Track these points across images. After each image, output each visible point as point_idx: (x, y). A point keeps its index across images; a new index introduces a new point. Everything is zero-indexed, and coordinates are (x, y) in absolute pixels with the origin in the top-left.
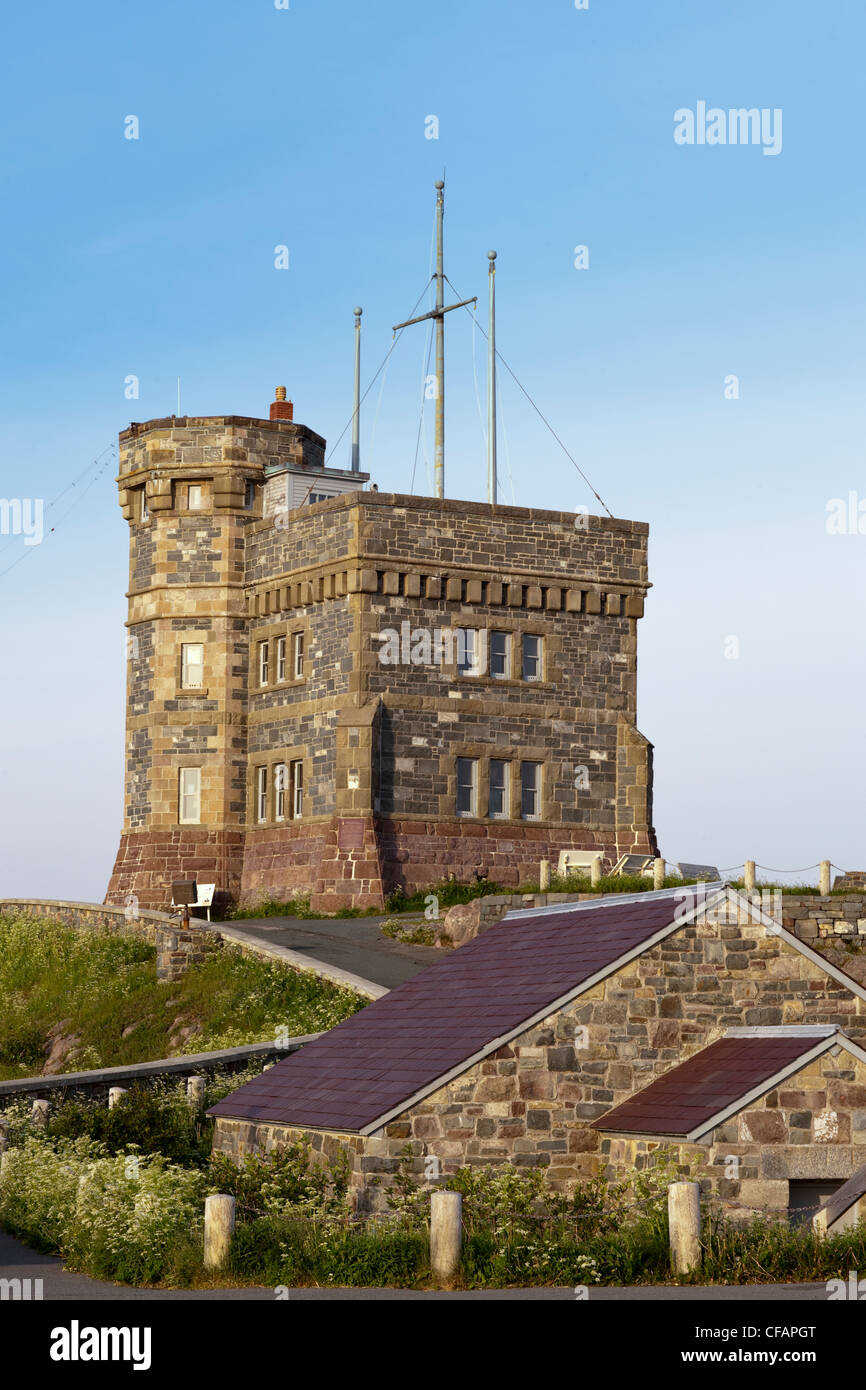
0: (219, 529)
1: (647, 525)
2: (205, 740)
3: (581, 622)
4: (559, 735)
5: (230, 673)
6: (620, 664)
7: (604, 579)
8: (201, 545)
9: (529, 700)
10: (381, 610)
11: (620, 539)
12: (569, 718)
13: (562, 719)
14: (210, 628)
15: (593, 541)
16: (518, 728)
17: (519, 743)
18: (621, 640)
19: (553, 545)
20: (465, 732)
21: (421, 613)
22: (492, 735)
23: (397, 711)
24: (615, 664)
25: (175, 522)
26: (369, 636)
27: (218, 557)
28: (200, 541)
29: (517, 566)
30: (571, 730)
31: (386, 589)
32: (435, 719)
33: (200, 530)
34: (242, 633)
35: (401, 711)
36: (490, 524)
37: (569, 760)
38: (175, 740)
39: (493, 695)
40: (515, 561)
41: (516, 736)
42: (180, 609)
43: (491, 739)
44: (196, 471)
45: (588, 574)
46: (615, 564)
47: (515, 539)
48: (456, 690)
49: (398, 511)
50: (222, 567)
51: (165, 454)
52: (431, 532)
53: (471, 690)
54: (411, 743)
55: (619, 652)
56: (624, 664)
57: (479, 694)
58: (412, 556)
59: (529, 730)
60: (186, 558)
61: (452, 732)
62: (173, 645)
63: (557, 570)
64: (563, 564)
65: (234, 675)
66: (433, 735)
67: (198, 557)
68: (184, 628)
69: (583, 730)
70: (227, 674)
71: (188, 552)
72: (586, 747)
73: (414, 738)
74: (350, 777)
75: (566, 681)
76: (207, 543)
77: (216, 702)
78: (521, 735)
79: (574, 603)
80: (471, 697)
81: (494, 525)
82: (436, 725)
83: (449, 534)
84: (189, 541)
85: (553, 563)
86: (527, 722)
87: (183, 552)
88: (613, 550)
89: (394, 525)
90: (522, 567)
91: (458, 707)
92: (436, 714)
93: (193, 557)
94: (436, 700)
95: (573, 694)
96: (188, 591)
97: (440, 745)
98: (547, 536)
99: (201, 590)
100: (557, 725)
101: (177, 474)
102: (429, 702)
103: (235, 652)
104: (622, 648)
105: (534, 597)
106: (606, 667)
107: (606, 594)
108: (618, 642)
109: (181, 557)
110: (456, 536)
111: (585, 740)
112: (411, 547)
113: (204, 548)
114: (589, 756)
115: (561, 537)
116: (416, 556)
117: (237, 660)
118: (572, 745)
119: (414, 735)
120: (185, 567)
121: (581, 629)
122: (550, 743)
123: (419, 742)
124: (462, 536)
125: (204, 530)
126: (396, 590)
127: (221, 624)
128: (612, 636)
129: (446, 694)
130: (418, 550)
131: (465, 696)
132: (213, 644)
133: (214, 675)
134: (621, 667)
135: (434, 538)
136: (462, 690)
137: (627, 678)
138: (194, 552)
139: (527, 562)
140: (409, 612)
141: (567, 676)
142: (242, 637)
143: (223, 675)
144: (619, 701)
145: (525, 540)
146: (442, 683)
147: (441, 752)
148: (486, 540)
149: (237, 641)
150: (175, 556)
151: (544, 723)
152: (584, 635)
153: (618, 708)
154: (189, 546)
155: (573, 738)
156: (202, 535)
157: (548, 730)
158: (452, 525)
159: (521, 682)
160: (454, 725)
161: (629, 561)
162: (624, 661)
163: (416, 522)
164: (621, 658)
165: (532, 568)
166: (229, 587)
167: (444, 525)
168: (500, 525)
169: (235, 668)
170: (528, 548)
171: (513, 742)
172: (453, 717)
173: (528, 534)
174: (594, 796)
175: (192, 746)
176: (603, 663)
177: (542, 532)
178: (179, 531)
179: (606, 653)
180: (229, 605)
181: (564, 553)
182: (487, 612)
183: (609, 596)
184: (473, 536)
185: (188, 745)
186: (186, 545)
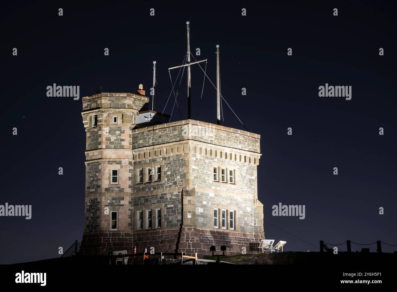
0: (124, 131)
2: (120, 201)
4: (239, 202)
6: (253, 179)
8: (118, 136)
10: (195, 159)
14: (121, 164)
16: (229, 199)
17: (230, 204)
18: (253, 172)
20: (216, 200)
25: (108, 127)
26: (191, 167)
28: (117, 135)
30: (242, 200)
32: (208, 195)
33: (117, 131)
35: (200, 193)
37: (242, 210)
38: (109, 202)
39: (223, 188)
41: (228, 202)
42: (110, 157)
43: (222, 202)
46: (252, 147)
47: (228, 137)
48: (213, 186)
50: (125, 143)
53: (217, 186)
54: (202, 203)
55: (253, 176)
57: (219, 188)
60: (112, 140)
61: (213, 200)
65: (129, 180)
66: (208, 200)
67: (117, 140)
68: (112, 164)
69: (245, 201)
71: (113, 138)
72: (246, 206)
73: (203, 201)
75: (240, 184)
76: (120, 135)
79: (243, 159)
82: (209, 197)
84: (113, 134)
86: (231, 197)
87: (111, 138)
91: (214, 191)
92: (209, 193)
93: (115, 140)
95: (242, 189)
96: (113, 151)
99: (118, 149)
100: (238, 199)
103: (130, 172)
104: (253, 174)
109: (110, 140)
111: (245, 204)
115: (239, 138)
117: (130, 175)
118: (242, 205)
120: (112, 143)
121: (243, 168)
122: (237, 204)
123: (204, 203)
125: (119, 131)
126: (199, 152)
128: (251, 170)
129: (211, 187)
131: (216, 188)
132: (122, 169)
133: (122, 180)
136: (215, 186)
138: (115, 138)
139: (231, 145)
140: (201, 160)
142: (131, 167)
143: (126, 180)
146: (210, 183)
147: (210, 205)
148: (221, 137)
149: (130, 169)
150: (108, 139)
151: (235, 198)
152: (245, 170)
153: (253, 194)
154: (114, 136)
155: (242, 203)
156: (118, 133)
159: (229, 184)
160: (213, 197)
168: (224, 133)
169: (129, 178)
171: (228, 204)
172: (213, 195)
173: (231, 136)
175: (115, 204)
177: (235, 136)
178: (110, 131)
179: (250, 176)
181: (240, 143)
182: (220, 161)
183: (251, 157)
184: (218, 136)
185: (113, 203)
186: (112, 136)
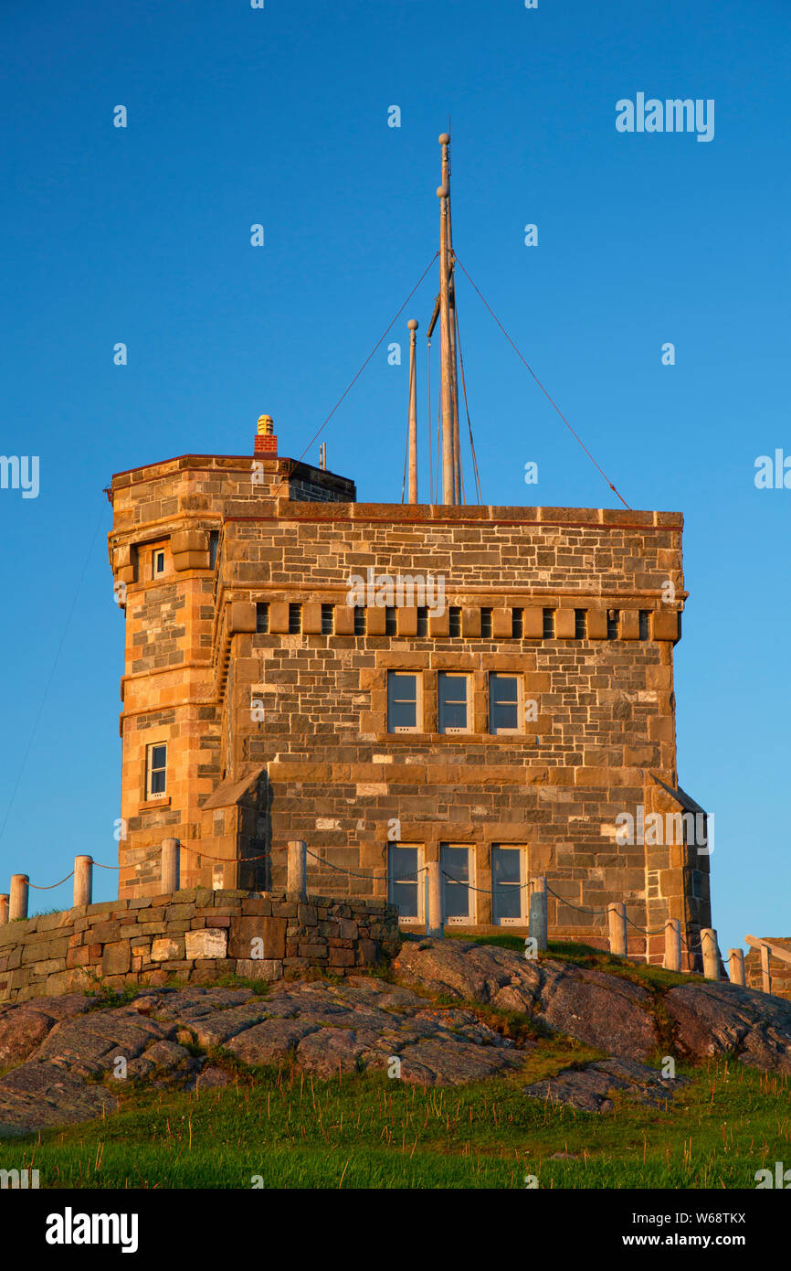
0: (183, 597)
1: (681, 514)
3: (580, 652)
4: (549, 804)
5: (195, 775)
6: (646, 704)
7: (610, 590)
8: (165, 621)
9: (499, 760)
10: (268, 654)
11: (637, 536)
12: (563, 779)
13: (552, 783)
14: (172, 721)
15: (594, 542)
16: (484, 800)
17: (487, 819)
18: (647, 672)
19: (530, 551)
20: (400, 807)
21: (329, 655)
22: (443, 809)
23: (292, 785)
24: (638, 704)
25: (141, 597)
26: (249, 689)
27: (179, 633)
28: (164, 616)
29: (472, 583)
30: (566, 798)
31: (271, 624)
32: (352, 793)
33: (163, 603)
34: (212, 723)
35: (299, 785)
36: (427, 531)
37: (567, 840)
38: (138, 867)
39: (443, 756)
40: (466, 577)
41: (480, 810)
42: (145, 702)
43: (441, 816)
44: (153, 530)
45: (583, 585)
46: (628, 570)
47: (467, 547)
48: (384, 752)
49: (283, 526)
50: (185, 644)
51: (125, 516)
52: (335, 548)
53: (407, 751)
54: (314, 826)
55: (644, 688)
56: (652, 704)
57: (420, 757)
58: (308, 580)
59: (501, 801)
60: (151, 640)
61: (378, 810)
62: (137, 749)
63: (533, 584)
64: (544, 575)
65: (199, 776)
66: (348, 814)
67: (163, 635)
68: (148, 726)
69: (587, 797)
70: (190, 776)
71: (153, 632)
72: (594, 820)
73: (319, 820)
74: (216, 877)
75: (558, 731)
76: (171, 617)
77: (178, 813)
78: (489, 809)
79: (563, 625)
80: (408, 761)
81: (434, 531)
82: (352, 801)
83: (364, 547)
84: (154, 617)
85: (529, 576)
86: (498, 790)
87: (149, 632)
88: (625, 552)
89: (279, 542)
90: (478, 583)
91: (386, 774)
92: (355, 786)
93: (159, 637)
94: (353, 769)
95: (571, 748)
96: (153, 679)
97: (360, 827)
98: (515, 540)
99: (166, 675)
100: (546, 792)
101: (136, 538)
102: (340, 772)
103: (203, 747)
104: (649, 682)
105: (501, 621)
106: (624, 711)
107: (617, 612)
108: (642, 674)
109: (146, 638)
110: (374, 549)
111: (588, 810)
112: (306, 569)
113: (168, 624)
114: (599, 833)
115: (539, 540)
116: (314, 580)
117: (205, 757)
118: (571, 819)
119: (318, 815)
120: (149, 650)
121: (581, 661)
122: (533, 816)
123: (326, 824)
124: (383, 549)
125: (169, 602)
126: (286, 625)
127: (184, 715)
128: (631, 667)
129: (369, 759)
130: (315, 572)
131: (399, 760)
132: (176, 740)
133: (177, 780)
134: (649, 709)
135: (341, 555)
136: (393, 752)
137: (658, 724)
138: (159, 631)
139: (485, 575)
140: (311, 654)
141: (560, 726)
142: (212, 727)
143: (186, 778)
144: (647, 754)
145: (484, 547)
146: (362, 744)
147: (361, 836)
148: (421, 551)
149: (205, 734)
150: (141, 639)
151: (525, 790)
152: (585, 670)
153: (644, 764)
154: (154, 623)
155: (572, 809)
156: (166, 608)
157: (532, 799)
158: (369, 536)
159: (485, 737)
160: (382, 799)
161: (652, 565)
162: (654, 699)
163: (314, 536)
164: (648, 696)
165: (495, 583)
166: (192, 667)
167: (357, 537)
168: (443, 531)
169: (202, 768)
170: (486, 558)
171: (475, 818)
172: (382, 789)
173: (487, 540)
174: (611, 888)
175: (156, 872)
176: (617, 705)
177: (510, 536)
178: (144, 608)
179: (621, 691)
180: (193, 689)
181: (545, 560)
182: (430, 647)
183: (621, 612)
184: (402, 547)
185: (150, 872)
186: (151, 623)
